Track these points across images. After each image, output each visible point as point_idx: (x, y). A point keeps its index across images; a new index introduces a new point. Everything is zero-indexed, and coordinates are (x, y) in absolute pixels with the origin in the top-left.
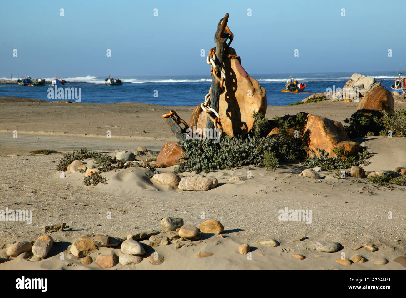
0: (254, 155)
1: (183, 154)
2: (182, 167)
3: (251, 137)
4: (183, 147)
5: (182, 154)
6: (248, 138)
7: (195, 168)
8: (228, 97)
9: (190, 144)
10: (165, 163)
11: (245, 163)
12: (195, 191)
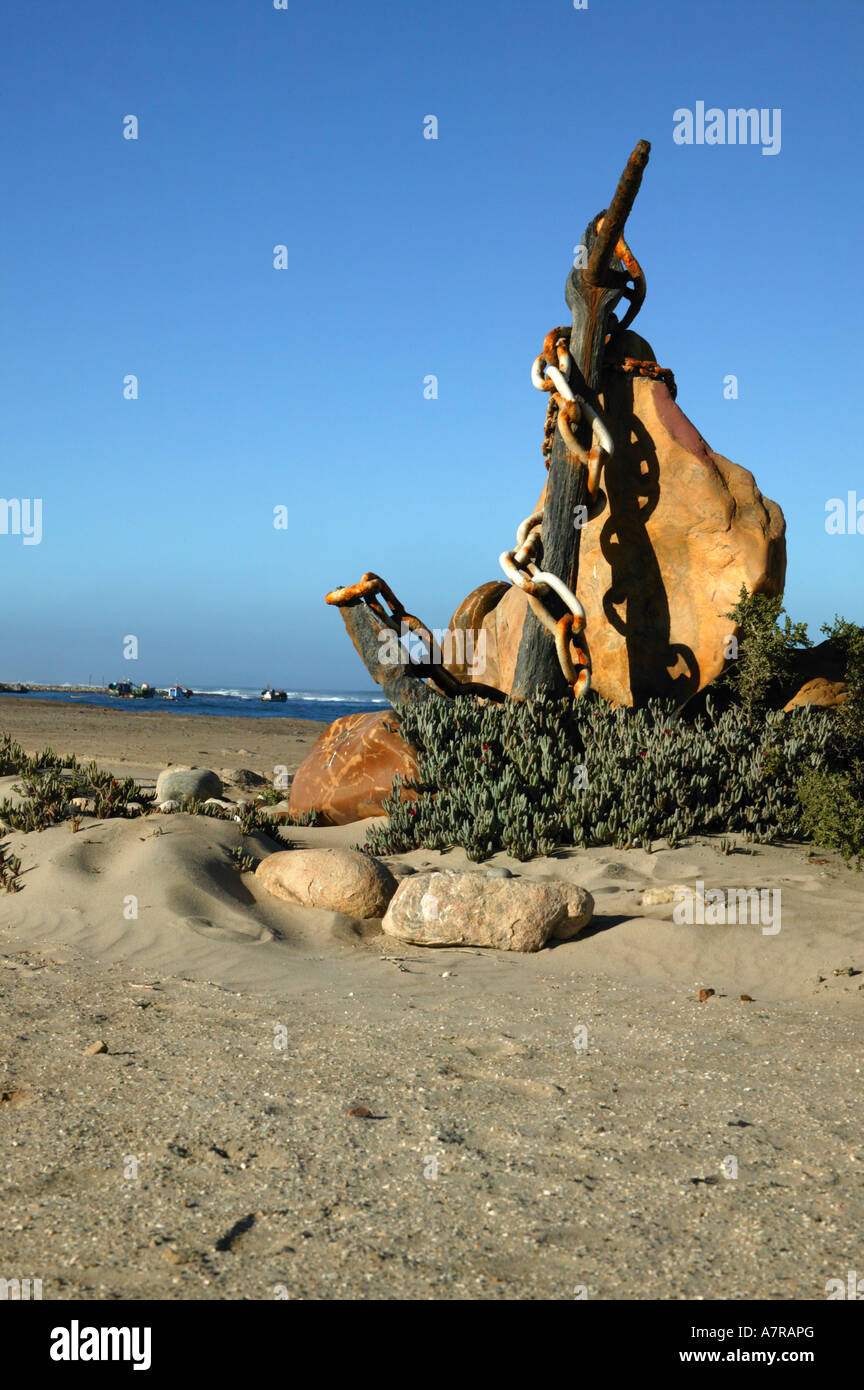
0: (745, 789)
1: (411, 766)
2: (406, 826)
3: (722, 708)
4: (415, 737)
5: (407, 765)
6: (705, 715)
7: (466, 832)
8: (614, 539)
9: (444, 720)
10: (327, 806)
11: (706, 821)
12: (476, 950)
